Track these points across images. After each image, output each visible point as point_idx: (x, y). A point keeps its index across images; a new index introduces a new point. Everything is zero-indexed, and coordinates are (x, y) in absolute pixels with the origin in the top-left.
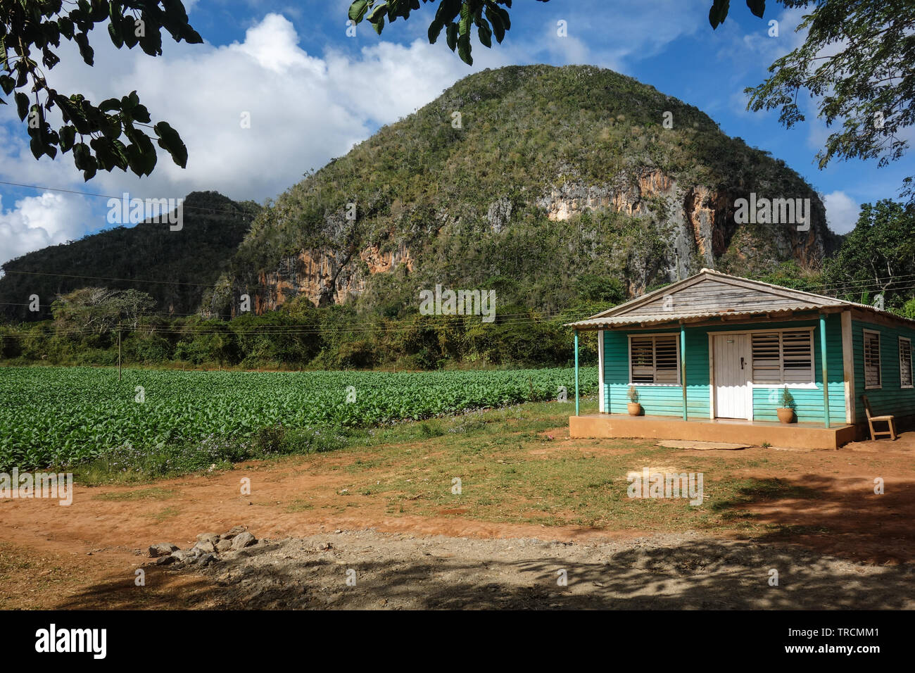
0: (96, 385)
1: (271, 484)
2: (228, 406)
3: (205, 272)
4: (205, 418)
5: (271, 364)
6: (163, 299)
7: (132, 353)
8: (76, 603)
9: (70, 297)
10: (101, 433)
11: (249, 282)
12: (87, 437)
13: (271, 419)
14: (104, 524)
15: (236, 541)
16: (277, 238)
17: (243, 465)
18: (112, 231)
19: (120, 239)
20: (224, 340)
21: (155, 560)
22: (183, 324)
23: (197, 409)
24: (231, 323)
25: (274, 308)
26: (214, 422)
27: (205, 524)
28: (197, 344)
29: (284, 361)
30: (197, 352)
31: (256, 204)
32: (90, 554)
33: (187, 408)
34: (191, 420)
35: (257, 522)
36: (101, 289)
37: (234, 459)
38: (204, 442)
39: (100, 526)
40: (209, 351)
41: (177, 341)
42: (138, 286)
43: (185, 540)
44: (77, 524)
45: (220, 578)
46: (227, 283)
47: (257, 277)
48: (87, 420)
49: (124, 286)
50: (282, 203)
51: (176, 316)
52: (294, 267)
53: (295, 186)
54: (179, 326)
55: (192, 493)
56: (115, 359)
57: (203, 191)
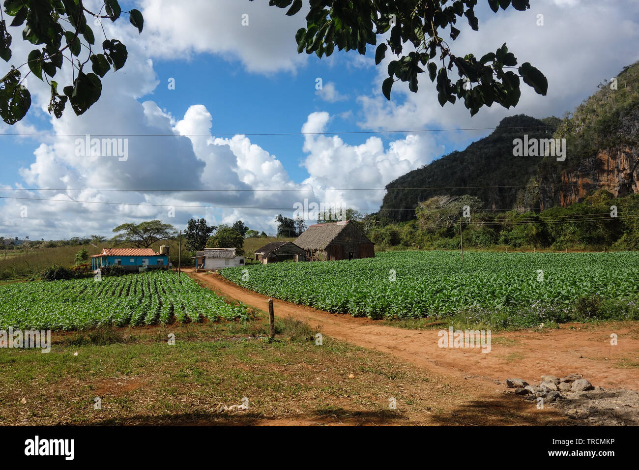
0: (448, 263)
1: (596, 343)
2: (547, 279)
3: (517, 177)
4: (530, 288)
5: (577, 246)
6: (488, 200)
7: (469, 240)
8: (465, 411)
9: (426, 203)
10: (457, 296)
11: (553, 182)
12: (448, 298)
13: (586, 291)
14: (470, 358)
15: (575, 385)
16: (577, 143)
17: (567, 326)
18: (450, 155)
19: (455, 160)
20: (537, 228)
21: (513, 390)
22: (504, 217)
23: (522, 281)
24: (541, 215)
25: (577, 201)
26: (538, 291)
27: (546, 368)
28: (516, 232)
29: (589, 243)
30: (516, 238)
31: (556, 119)
32: (466, 379)
33: (515, 280)
34: (519, 289)
35: (590, 372)
36: (446, 197)
37: (559, 320)
38: (533, 306)
39: (467, 360)
40: (526, 237)
41: (500, 231)
42: (469, 192)
43: (532, 378)
44: (452, 357)
45: (569, 412)
46: (535, 184)
47: (560, 177)
48: (447, 286)
49: (460, 193)
50: (579, 114)
51: (498, 212)
52: (593, 165)
53: (590, 98)
54: (501, 219)
55: (529, 344)
56: (458, 245)
57: (512, 116)
